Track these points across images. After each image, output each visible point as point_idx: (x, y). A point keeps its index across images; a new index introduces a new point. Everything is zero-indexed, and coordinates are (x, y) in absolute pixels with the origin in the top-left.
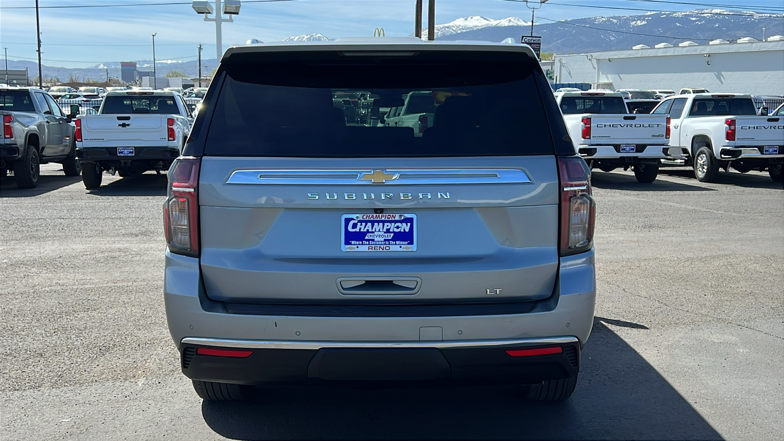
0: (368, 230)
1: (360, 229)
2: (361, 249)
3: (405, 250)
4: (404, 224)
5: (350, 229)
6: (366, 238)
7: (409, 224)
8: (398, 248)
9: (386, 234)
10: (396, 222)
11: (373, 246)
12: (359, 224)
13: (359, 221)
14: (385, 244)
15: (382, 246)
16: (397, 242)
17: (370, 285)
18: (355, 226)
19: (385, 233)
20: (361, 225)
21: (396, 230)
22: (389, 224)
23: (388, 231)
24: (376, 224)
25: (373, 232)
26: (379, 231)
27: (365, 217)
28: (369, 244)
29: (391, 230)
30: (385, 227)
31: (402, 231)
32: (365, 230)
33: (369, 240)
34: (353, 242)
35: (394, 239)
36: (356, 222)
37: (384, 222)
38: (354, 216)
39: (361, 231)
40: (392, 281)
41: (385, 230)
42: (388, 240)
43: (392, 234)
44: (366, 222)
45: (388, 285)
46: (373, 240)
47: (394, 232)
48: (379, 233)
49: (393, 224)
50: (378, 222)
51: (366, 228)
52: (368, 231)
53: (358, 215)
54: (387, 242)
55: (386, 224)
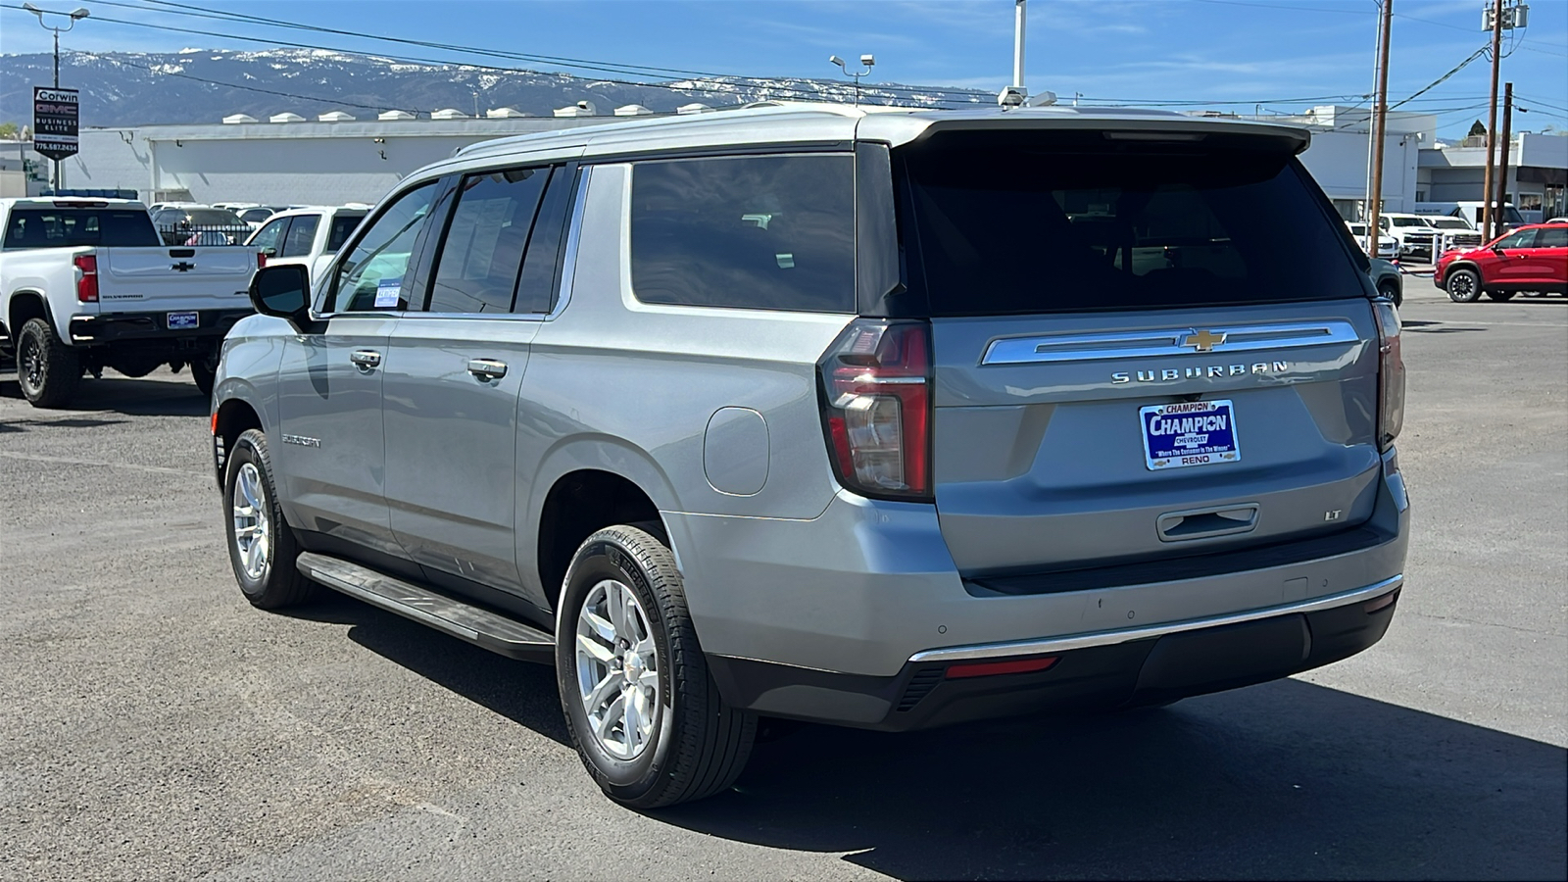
0: (1176, 431)
1: (1166, 429)
2: (1174, 462)
3: (1226, 460)
4: (1218, 417)
5: (1154, 433)
6: (1176, 444)
7: (1224, 417)
8: (1217, 457)
9: (1199, 436)
10: (1208, 414)
11: (1188, 457)
12: (1163, 422)
13: (1164, 417)
14: (1201, 453)
15: (1198, 456)
16: (1216, 448)
17: (1191, 523)
18: (1158, 426)
19: (1198, 433)
20: (1166, 423)
21: (1211, 429)
22: (1200, 419)
23: (1201, 431)
24: (1184, 420)
25: (1182, 435)
26: (1190, 432)
27: (1170, 410)
28: (1181, 455)
29: (1205, 430)
30: (1197, 425)
31: (1218, 429)
32: (1172, 432)
33: (1179, 448)
34: (1160, 453)
35: (1210, 443)
36: (1159, 418)
37: (1193, 416)
38: (1156, 409)
39: (1168, 433)
40: (1215, 514)
41: (1197, 430)
42: (1203, 446)
43: (1207, 436)
44: (1172, 417)
45: (1210, 521)
46: (1184, 447)
47: (1208, 432)
48: (1190, 435)
49: (1205, 418)
50: (1187, 416)
51: (1174, 428)
52: (1176, 434)
53: (1161, 407)
54: (1203, 450)
55: (1197, 419)
